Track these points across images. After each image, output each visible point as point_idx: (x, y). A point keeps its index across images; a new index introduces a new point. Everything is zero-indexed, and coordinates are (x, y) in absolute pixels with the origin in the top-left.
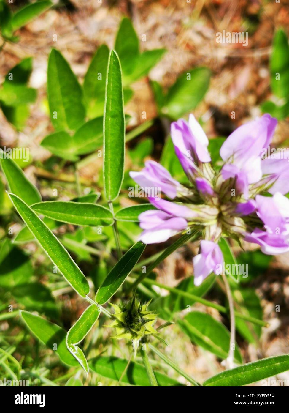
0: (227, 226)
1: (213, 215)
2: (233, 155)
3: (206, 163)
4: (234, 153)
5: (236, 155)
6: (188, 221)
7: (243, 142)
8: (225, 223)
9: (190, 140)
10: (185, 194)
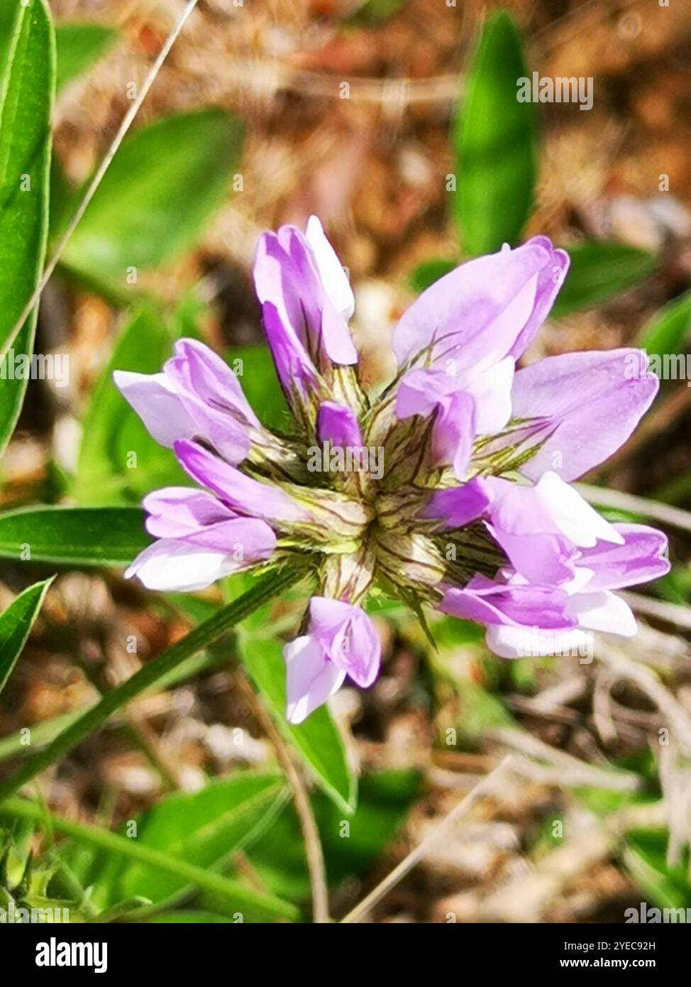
0: (392, 561)
1: (353, 524)
2: (430, 348)
3: (344, 366)
4: (433, 343)
5: (437, 350)
6: (280, 535)
7: (465, 311)
8: (384, 553)
9: (301, 293)
10: (274, 456)
